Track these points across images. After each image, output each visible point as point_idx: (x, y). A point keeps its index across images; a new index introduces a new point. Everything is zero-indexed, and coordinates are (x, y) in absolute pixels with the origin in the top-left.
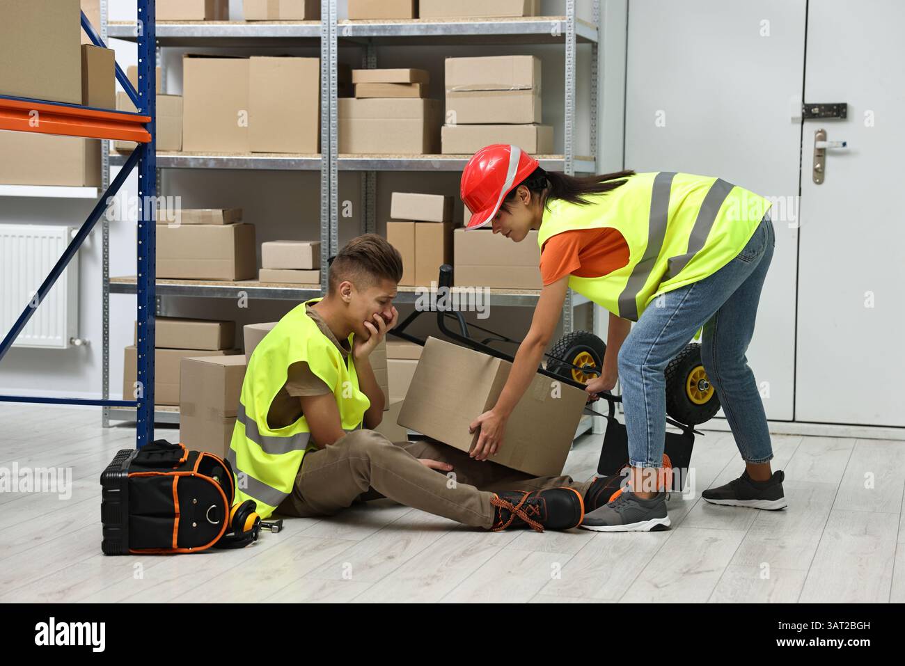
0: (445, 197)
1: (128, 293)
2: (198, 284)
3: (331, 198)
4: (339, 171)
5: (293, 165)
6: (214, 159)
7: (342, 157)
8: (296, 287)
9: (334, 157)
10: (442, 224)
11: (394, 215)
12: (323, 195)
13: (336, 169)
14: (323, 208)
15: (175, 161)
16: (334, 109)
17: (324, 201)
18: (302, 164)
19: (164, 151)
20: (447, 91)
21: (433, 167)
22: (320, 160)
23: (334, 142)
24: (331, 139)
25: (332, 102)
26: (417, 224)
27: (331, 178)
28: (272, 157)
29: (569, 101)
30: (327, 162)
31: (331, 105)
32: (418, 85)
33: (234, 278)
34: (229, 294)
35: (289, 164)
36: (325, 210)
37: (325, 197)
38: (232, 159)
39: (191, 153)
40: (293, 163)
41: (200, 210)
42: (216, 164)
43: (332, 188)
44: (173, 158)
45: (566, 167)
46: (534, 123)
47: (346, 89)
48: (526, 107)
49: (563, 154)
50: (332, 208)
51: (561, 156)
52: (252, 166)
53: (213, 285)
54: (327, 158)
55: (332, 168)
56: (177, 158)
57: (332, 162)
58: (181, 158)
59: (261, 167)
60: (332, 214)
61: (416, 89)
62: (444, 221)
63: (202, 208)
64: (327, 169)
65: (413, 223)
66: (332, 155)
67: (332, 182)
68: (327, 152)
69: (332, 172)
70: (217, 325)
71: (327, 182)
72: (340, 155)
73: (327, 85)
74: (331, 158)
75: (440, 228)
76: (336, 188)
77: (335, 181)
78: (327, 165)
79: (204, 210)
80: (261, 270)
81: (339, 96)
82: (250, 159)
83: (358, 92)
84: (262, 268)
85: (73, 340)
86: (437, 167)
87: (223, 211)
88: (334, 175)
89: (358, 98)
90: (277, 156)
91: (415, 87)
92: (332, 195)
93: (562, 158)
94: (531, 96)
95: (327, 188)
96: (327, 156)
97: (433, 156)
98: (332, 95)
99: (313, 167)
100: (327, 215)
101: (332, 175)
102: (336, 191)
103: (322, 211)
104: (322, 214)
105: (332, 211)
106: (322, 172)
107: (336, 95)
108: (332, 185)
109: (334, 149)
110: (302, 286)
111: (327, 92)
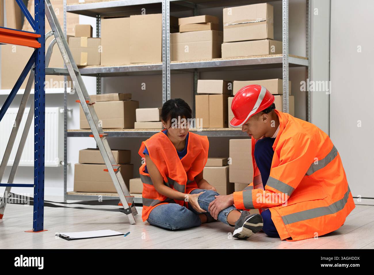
0: (224, 81)
1: (75, 136)
2: (106, 131)
3: (167, 84)
4: (171, 70)
5: (149, 68)
6: (114, 68)
7: (173, 63)
8: (151, 130)
9: (168, 63)
10: (222, 95)
11: (199, 91)
12: (163, 82)
13: (170, 69)
14: (163, 89)
15: (96, 70)
16: (168, 38)
17: (164, 86)
18: (154, 68)
19: (91, 65)
20: (224, 25)
21: (216, 65)
22: (162, 65)
23: (169, 55)
24: (167, 54)
25: (167, 35)
26: (210, 95)
27: (167, 73)
28: (140, 65)
29: (285, 25)
30: (165, 66)
31: (167, 37)
32: (210, 23)
33: (124, 127)
34: (120, 135)
35: (147, 68)
36: (164, 90)
37: (164, 83)
38: (121, 67)
39: (103, 66)
40: (149, 67)
41: (108, 94)
42: (114, 70)
43: (168, 79)
44: (95, 69)
45: (283, 60)
46: (267, 39)
47: (175, 28)
48: (263, 30)
49: (282, 53)
50: (168, 89)
51: (281, 55)
52: (130, 70)
53: (113, 131)
54: (165, 64)
55: (168, 69)
56: (97, 69)
57: (168, 65)
58: (99, 68)
59: (135, 70)
60: (168, 92)
61: (209, 26)
62: (223, 94)
63: (109, 93)
64: (165, 69)
65: (208, 95)
66: (168, 62)
67: (168, 75)
68: (165, 61)
69: (167, 70)
70: (117, 151)
71: (165, 76)
72: (171, 62)
73: (165, 26)
74: (167, 64)
75: (221, 97)
76: (170, 79)
77: (169, 75)
78: (165, 67)
79: (110, 94)
80: (135, 123)
81: (171, 32)
82: (130, 67)
83: (181, 29)
84: (136, 121)
85: (61, 163)
86: (218, 65)
87: (119, 94)
88: (169, 72)
89: (181, 32)
90: (142, 64)
91: (208, 24)
92: (168, 82)
93: (282, 56)
94: (266, 24)
95: (165, 79)
96: (165, 63)
97: (216, 59)
98: (167, 32)
99: (158, 69)
100: (165, 93)
101: (168, 72)
102: (170, 80)
103: (163, 91)
104: (163, 92)
105: (168, 91)
106: (163, 71)
107: (169, 31)
108: (167, 77)
109: (169, 58)
110: (154, 130)
111: (165, 30)
